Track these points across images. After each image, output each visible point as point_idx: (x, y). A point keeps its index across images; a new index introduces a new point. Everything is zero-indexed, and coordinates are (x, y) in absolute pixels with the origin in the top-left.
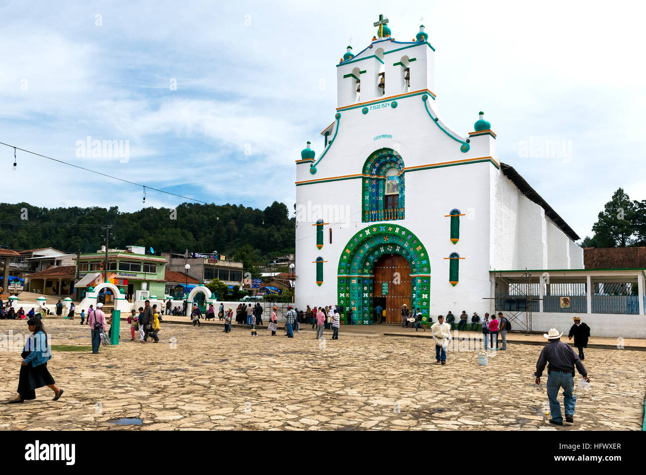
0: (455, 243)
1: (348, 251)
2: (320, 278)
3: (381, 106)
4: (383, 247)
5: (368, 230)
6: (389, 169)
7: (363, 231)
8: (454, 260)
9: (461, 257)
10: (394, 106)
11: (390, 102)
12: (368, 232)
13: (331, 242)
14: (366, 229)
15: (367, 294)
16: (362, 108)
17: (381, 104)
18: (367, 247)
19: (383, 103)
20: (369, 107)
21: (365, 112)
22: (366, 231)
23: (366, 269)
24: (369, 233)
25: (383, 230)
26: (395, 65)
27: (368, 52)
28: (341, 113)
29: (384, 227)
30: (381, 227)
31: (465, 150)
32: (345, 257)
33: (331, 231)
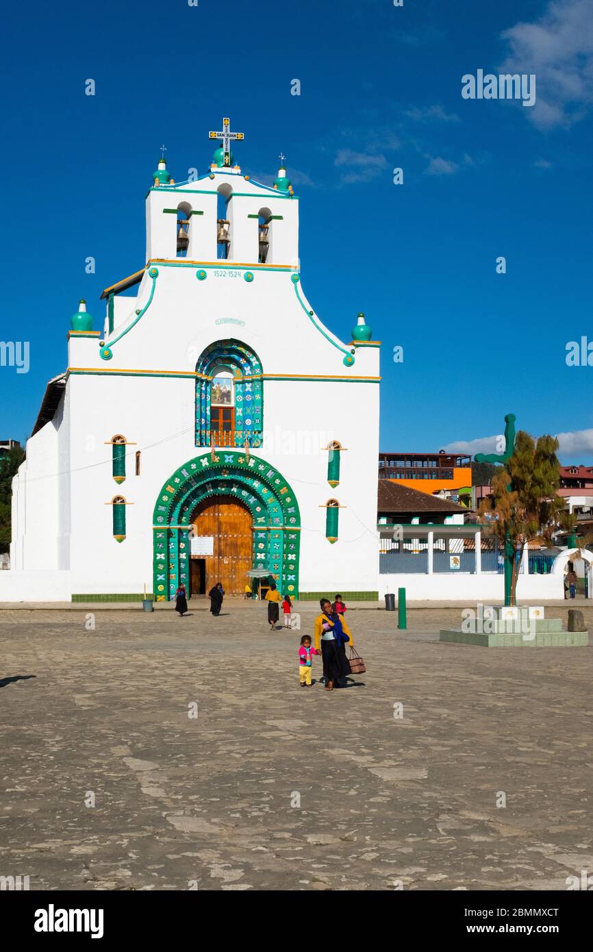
0: (334, 486)
1: (171, 490)
2: (119, 528)
3: (227, 274)
4: (210, 485)
5: (206, 459)
7: (197, 461)
8: (333, 509)
9: (341, 505)
10: (249, 279)
11: (243, 272)
12: (205, 462)
13: (137, 473)
14: (203, 457)
16: (195, 270)
17: (227, 271)
18: (193, 484)
19: (232, 270)
20: (208, 271)
21: (200, 276)
22: (202, 460)
24: (208, 464)
25: (229, 460)
26: (250, 216)
27: (206, 184)
28: (160, 268)
29: (232, 456)
30: (226, 456)
31: (349, 363)
32: (165, 498)
33: (138, 455)
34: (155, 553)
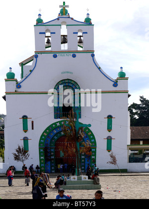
0: (109, 131)
1: (45, 134)
3: (65, 55)
4: (63, 132)
7: (55, 124)
8: (109, 139)
9: (113, 138)
10: (74, 56)
11: (72, 54)
12: (58, 124)
13: (33, 129)
14: (57, 122)
15: (53, 157)
16: (53, 54)
18: (55, 132)
19: (67, 54)
20: (57, 54)
21: (55, 56)
23: (52, 143)
26: (74, 33)
28: (39, 54)
31: (115, 85)
32: (43, 137)
33: (33, 122)
34: (40, 157)
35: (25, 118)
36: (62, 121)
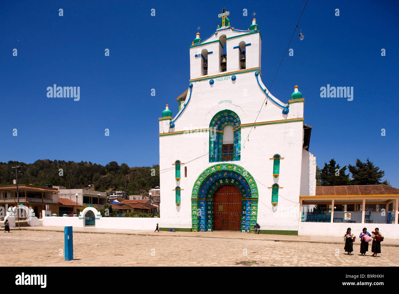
0: (276, 177)
1: (199, 183)
2: (178, 201)
3: (224, 79)
4: (222, 180)
6: (226, 126)
7: (210, 169)
8: (275, 188)
9: (280, 186)
10: (234, 79)
11: (231, 77)
12: (214, 170)
13: (186, 176)
14: (212, 167)
15: (210, 211)
16: (209, 80)
18: (211, 179)
19: (225, 77)
20: (214, 80)
21: (212, 83)
22: (212, 168)
23: (210, 195)
25: (224, 168)
26: (235, 48)
27: (214, 38)
28: (193, 83)
29: (225, 166)
30: (223, 166)
31: (285, 112)
32: (197, 186)
33: (186, 168)
34: (192, 211)
35: (178, 163)
36: (217, 165)
